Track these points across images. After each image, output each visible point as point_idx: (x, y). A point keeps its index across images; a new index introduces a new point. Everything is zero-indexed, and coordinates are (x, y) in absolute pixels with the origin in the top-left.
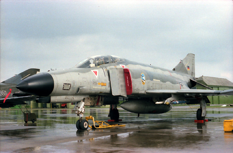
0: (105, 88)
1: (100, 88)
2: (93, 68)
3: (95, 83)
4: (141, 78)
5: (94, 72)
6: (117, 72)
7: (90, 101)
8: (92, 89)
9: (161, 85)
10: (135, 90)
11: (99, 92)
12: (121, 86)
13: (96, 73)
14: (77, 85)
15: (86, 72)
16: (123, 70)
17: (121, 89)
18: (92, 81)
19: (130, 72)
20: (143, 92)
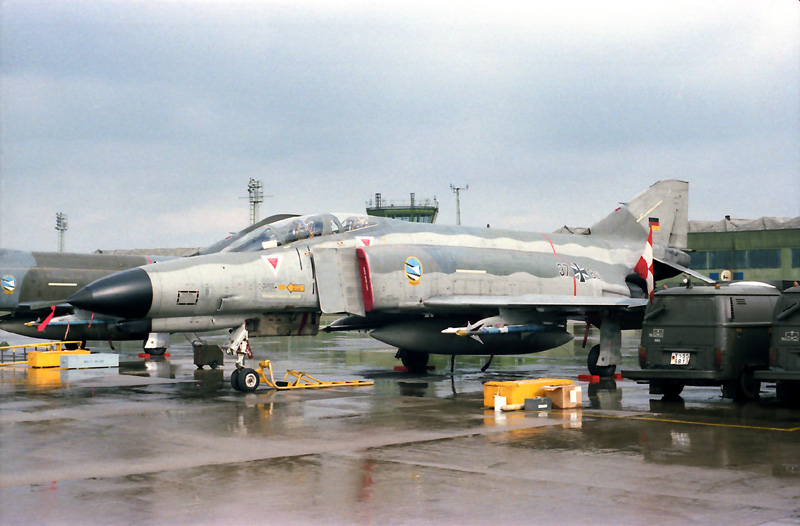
0: (299, 297)
1: (286, 296)
2: (269, 251)
3: (269, 286)
4: (403, 269)
5: (269, 260)
6: (337, 258)
7: (277, 326)
8: (260, 300)
9: (491, 282)
10: (381, 299)
11: (284, 306)
12: (349, 290)
13: (274, 263)
14: (217, 292)
15: (245, 262)
16: (354, 253)
17: (349, 299)
18: (259, 282)
19: (367, 257)
20: (415, 303)
